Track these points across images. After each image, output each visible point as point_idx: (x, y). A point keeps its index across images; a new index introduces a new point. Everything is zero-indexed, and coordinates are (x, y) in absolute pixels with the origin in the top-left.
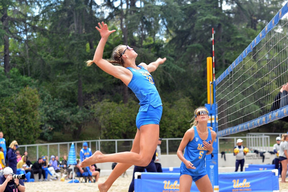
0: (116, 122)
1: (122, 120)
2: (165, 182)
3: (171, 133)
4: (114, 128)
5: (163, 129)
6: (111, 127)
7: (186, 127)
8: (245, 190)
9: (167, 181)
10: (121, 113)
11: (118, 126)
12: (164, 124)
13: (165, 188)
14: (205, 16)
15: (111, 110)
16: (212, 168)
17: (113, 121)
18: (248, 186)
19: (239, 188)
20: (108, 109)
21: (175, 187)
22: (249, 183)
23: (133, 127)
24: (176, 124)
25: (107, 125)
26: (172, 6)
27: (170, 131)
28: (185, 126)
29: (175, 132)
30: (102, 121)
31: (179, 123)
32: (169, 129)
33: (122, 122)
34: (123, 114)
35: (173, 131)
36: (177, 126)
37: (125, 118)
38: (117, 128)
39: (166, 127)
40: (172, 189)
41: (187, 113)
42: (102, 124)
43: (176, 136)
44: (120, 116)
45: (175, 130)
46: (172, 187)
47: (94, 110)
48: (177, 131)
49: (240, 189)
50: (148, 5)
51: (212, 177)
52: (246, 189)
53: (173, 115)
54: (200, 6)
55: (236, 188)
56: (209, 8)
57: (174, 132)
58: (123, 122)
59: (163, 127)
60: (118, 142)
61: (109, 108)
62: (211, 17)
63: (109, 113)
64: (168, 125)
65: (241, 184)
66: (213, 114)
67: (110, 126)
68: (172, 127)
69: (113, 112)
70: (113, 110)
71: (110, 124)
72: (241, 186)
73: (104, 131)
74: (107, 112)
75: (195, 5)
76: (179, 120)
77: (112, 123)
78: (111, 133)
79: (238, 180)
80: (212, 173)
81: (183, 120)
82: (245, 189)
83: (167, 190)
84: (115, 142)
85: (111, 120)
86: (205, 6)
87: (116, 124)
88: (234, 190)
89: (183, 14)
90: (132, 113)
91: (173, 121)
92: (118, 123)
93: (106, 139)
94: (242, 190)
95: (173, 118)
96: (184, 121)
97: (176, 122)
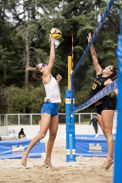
1: (23, 100)
4: (18, 106)
6: (16, 105)
11: (20, 104)
14: (85, 27)
15: (16, 93)
16: (71, 137)
19: (17, 152)
20: (14, 93)
25: (13, 103)
26: (60, 19)
30: (9, 101)
33: (23, 102)
37: (26, 99)
38: (20, 106)
42: (9, 103)
44: (22, 98)
47: (4, 93)
48: (62, 108)
50: (43, 18)
51: (71, 143)
54: (81, 19)
55: (15, 152)
56: (88, 20)
60: (20, 116)
61: (14, 91)
62: (89, 27)
63: (14, 95)
67: (15, 104)
70: (17, 93)
71: (15, 103)
73: (10, 108)
75: (78, 19)
77: (17, 102)
78: (15, 109)
79: (16, 146)
80: (71, 140)
84: (18, 116)
85: (16, 100)
86: (84, 19)
87: (19, 103)
89: (69, 25)
90: (31, 96)
92: (21, 102)
93: (12, 113)
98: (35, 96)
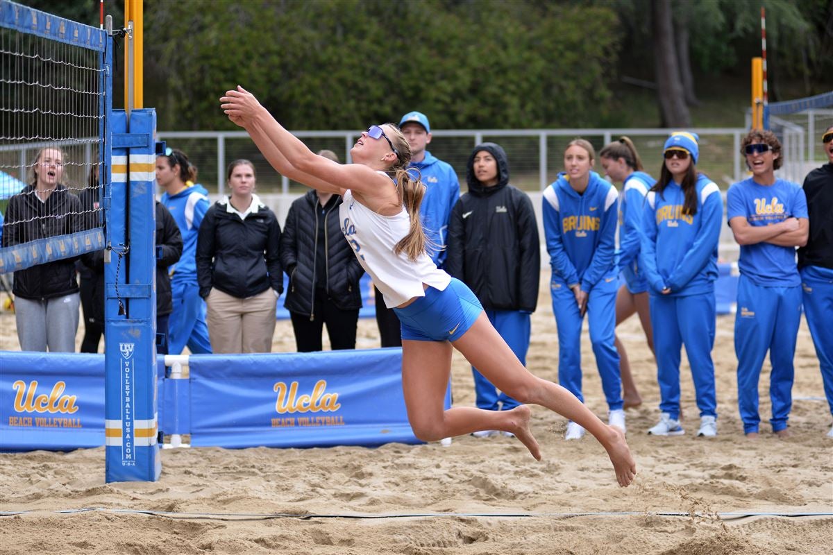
0: (227, 66)
1: (248, 57)
2: (19, 386)
3: (439, 107)
4: (216, 87)
5: (410, 93)
6: (208, 82)
7: (501, 87)
8: (320, 422)
9: (28, 383)
10: (247, 31)
12: (415, 73)
13: (19, 407)
15: (208, 19)
16: (127, 354)
17: (214, 62)
18: (332, 406)
19: (297, 414)
20: (198, 17)
21: (56, 404)
22: (334, 395)
23: (294, 82)
24: (460, 72)
25: (192, 75)
27: (437, 100)
28: (500, 81)
29: (459, 102)
30: (171, 61)
31: (474, 71)
32: (433, 93)
33: (247, 67)
34: (255, 33)
35: (448, 99)
36: (465, 79)
37: (262, 50)
39: (423, 85)
40: (42, 410)
41: (511, 30)
42: (173, 72)
43: (461, 119)
44: (242, 43)
45: (457, 95)
46: (43, 405)
49: (300, 419)
51: (127, 387)
52: (323, 419)
53: (452, 38)
55: (287, 415)
57: (454, 102)
58: (253, 64)
59: (412, 83)
60: (227, 141)
61: (202, 11)
63: (202, 28)
64: (428, 77)
65: (306, 399)
66: (132, 150)
67: (202, 81)
68: (447, 86)
69: (216, 25)
70: (216, 18)
71: (201, 70)
72: (305, 405)
73: (179, 99)
74: (195, 27)
76: (474, 61)
77: (212, 66)
79: (295, 384)
81: (492, 60)
82: (318, 418)
83: (25, 414)
84: (215, 140)
85: (206, 57)
87: (224, 71)
88: (278, 420)
90: (292, 31)
91: (450, 63)
92: (233, 69)
93: (191, 129)
94: (310, 422)
95: (452, 51)
96: (497, 63)
97: (463, 63)
98: (310, 33)
